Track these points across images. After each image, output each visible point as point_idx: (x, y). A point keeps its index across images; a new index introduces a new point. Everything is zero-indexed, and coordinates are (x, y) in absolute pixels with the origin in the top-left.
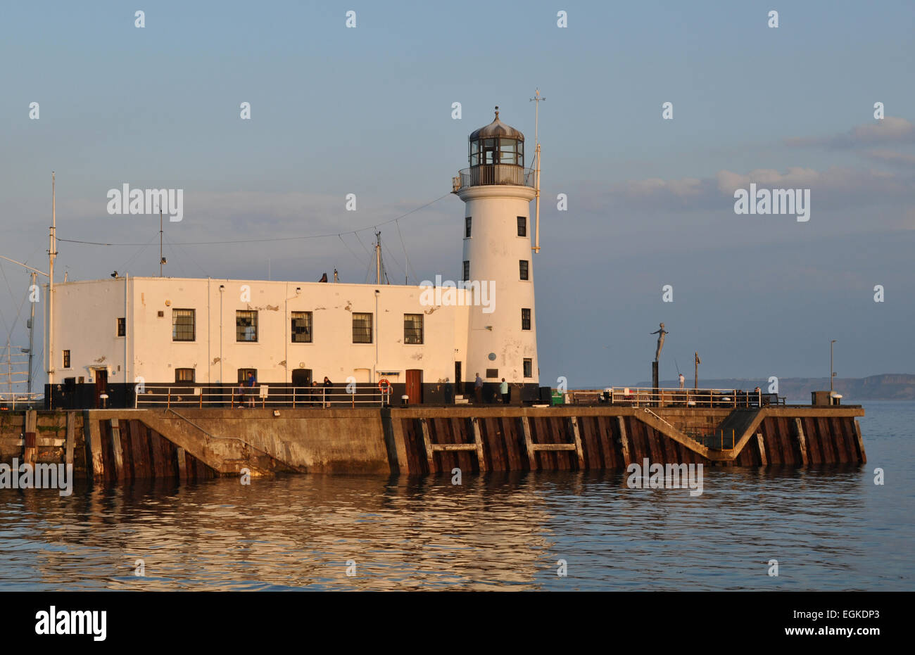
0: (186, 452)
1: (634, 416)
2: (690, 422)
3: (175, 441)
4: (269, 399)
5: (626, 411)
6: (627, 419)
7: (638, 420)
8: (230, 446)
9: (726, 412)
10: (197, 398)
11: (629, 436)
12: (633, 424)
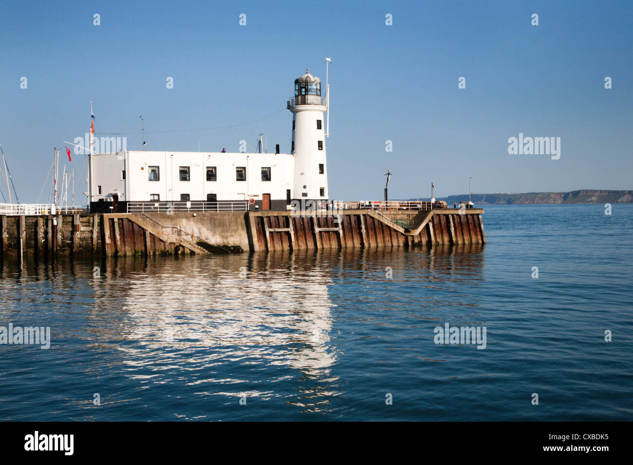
0: (150, 233)
1: (368, 215)
2: (398, 217)
3: (145, 228)
4: (192, 208)
5: (365, 212)
6: (364, 215)
7: (371, 217)
8: (172, 230)
9: (416, 212)
10: (157, 208)
11: (366, 224)
12: (368, 218)
